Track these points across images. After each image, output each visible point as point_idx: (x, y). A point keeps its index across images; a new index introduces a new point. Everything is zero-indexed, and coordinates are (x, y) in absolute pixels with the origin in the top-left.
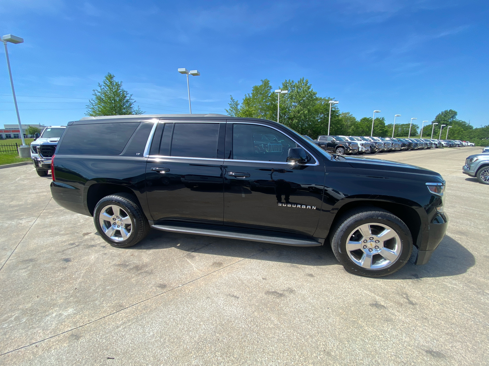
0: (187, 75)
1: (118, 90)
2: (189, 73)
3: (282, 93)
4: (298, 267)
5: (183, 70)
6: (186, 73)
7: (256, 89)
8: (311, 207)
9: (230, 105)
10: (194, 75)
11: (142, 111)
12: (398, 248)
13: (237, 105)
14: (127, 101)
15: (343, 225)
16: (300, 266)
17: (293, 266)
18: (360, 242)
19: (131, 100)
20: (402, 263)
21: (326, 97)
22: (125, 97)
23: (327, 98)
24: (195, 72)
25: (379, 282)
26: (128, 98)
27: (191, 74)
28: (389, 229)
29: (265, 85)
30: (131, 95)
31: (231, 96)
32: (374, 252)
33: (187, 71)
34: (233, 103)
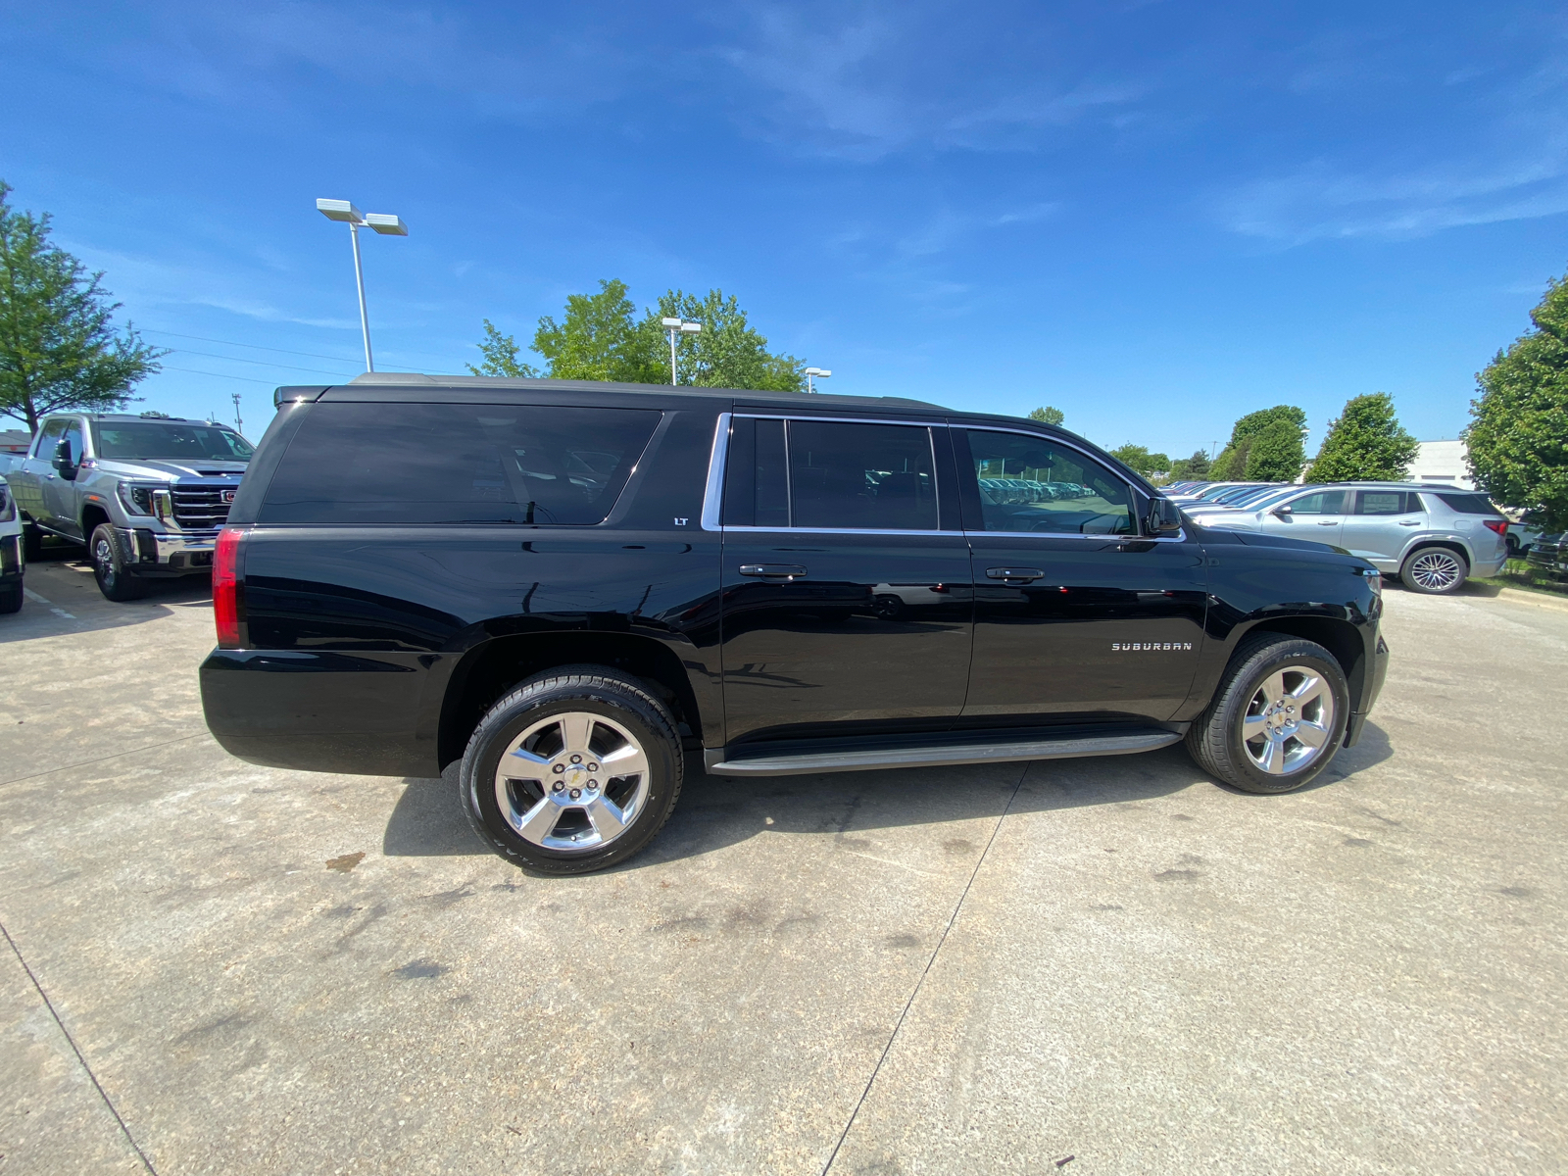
0: (352, 228)
1: (30, 247)
2: (365, 223)
3: (682, 329)
4: (1135, 808)
5: (344, 206)
6: (349, 221)
7: (578, 306)
8: (1182, 646)
9: (486, 349)
10: (381, 230)
11: (152, 348)
12: (1324, 714)
13: (511, 353)
14: (80, 302)
15: (1236, 680)
16: (1139, 803)
17: (1125, 808)
18: (1263, 714)
19: (98, 297)
20: (1335, 746)
21: (782, 355)
22: (70, 282)
23: (785, 359)
24: (392, 220)
25: (1304, 799)
26: (82, 288)
27: (371, 226)
28: (1314, 677)
29: (612, 295)
30: (98, 277)
31: (486, 321)
32: (1284, 735)
33: (356, 214)
34: (495, 344)
